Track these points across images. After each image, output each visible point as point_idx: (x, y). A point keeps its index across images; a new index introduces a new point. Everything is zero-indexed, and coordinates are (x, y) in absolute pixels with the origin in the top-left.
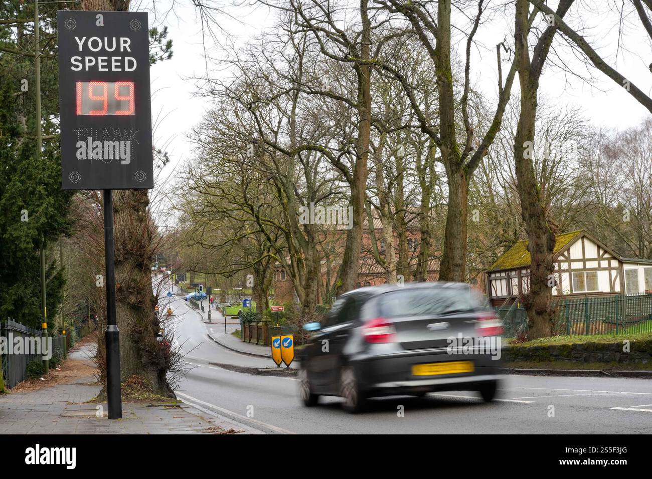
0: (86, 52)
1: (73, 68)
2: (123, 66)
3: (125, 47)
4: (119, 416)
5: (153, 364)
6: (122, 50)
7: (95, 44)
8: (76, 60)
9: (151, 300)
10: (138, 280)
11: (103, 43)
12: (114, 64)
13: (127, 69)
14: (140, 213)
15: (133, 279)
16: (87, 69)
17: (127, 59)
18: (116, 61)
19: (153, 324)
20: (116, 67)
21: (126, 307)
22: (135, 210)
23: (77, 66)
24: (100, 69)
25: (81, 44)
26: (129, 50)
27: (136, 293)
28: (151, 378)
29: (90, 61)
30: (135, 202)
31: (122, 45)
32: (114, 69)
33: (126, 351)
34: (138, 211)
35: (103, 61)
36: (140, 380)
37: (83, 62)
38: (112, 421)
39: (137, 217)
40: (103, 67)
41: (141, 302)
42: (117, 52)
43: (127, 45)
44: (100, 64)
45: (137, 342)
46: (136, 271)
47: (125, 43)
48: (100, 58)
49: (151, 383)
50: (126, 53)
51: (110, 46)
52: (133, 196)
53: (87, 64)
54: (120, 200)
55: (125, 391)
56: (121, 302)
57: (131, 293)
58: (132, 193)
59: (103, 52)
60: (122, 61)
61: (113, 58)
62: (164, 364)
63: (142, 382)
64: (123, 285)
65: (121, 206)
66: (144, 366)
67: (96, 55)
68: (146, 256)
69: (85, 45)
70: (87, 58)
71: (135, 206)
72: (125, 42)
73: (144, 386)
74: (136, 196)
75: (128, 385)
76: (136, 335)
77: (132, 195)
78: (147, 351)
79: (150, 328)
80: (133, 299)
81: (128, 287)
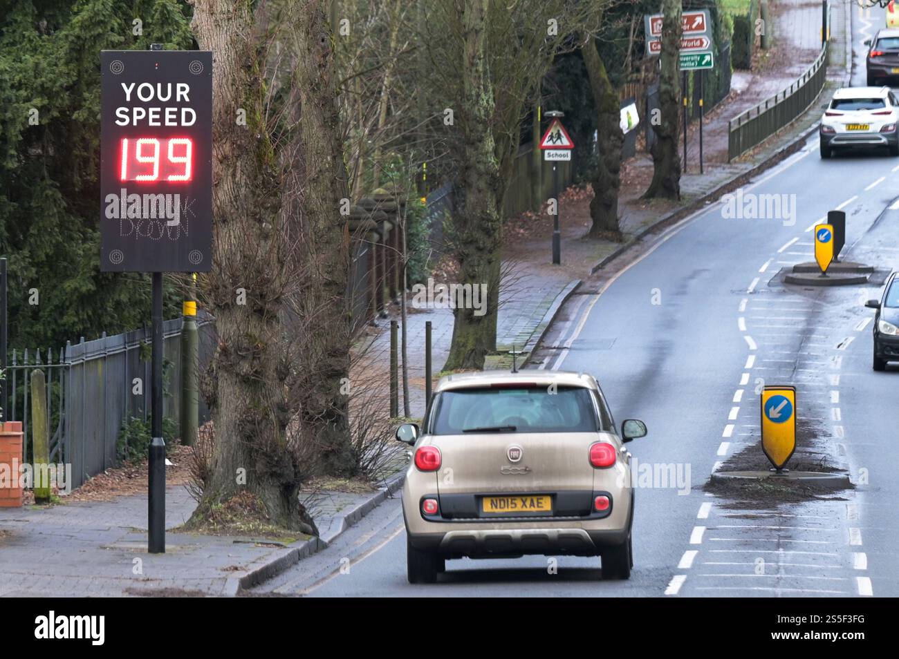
0: (135, 102)
1: (118, 122)
2: (178, 120)
3: (182, 96)
4: (162, 550)
5: (273, 475)
6: (178, 99)
7: (146, 92)
8: (122, 112)
9: (276, 369)
10: (257, 335)
11: (155, 91)
12: (168, 116)
13: (184, 123)
14: (264, 224)
15: (247, 335)
16: (135, 123)
17: (184, 110)
18: (171, 113)
19: (279, 408)
20: (171, 120)
21: (234, 379)
22: (255, 219)
23: (123, 120)
24: (151, 124)
25: (128, 92)
26: (187, 99)
27: (250, 357)
28: (270, 497)
29: (139, 113)
30: (255, 207)
31: (179, 93)
32: (168, 123)
33: (232, 452)
34: (260, 221)
35: (154, 113)
36: (249, 501)
37: (130, 114)
38: (151, 555)
39: (258, 232)
40: (154, 120)
41: (259, 373)
42: (172, 103)
43: (185, 94)
44: (151, 116)
45: (249, 438)
46: (254, 321)
47: (183, 91)
48: (151, 110)
49: (268, 507)
50: (183, 104)
51: (164, 94)
52: (253, 197)
53: (136, 117)
54: (231, 202)
55: (223, 516)
56: (227, 371)
57: (243, 357)
58: (252, 191)
59: (155, 102)
60: (179, 114)
61: (168, 110)
62: (293, 476)
63: (253, 504)
64: (230, 344)
65: (231, 214)
66: (260, 478)
67: (146, 106)
68: (271, 298)
69: (134, 93)
70: (136, 110)
71: (256, 214)
72: (183, 89)
73: (254, 510)
74: (258, 196)
75: (229, 507)
76: (249, 427)
77: (251, 196)
78: (263, 454)
79: (272, 416)
80: (245, 367)
81: (238, 348)
